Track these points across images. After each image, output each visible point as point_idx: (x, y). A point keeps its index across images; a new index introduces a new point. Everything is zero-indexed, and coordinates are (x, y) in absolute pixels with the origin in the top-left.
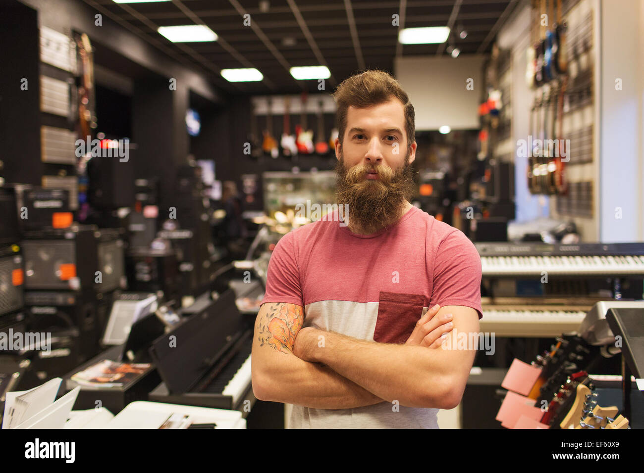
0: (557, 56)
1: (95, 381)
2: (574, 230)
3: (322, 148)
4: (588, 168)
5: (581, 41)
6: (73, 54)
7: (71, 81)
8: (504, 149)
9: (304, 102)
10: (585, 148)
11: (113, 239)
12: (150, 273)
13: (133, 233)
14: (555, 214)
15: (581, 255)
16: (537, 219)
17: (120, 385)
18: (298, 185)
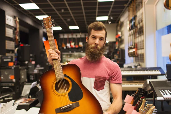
0: (135, 23)
1: (21, 102)
2: (140, 65)
3: (77, 47)
4: (143, 50)
5: (140, 20)
6: (14, 22)
7: (13, 29)
8: (122, 46)
9: (72, 35)
10: (142, 45)
11: (24, 69)
12: (33, 78)
13: (29, 68)
14: (135, 62)
15: (142, 70)
16: (131, 63)
17: (28, 103)
18: (71, 56)
